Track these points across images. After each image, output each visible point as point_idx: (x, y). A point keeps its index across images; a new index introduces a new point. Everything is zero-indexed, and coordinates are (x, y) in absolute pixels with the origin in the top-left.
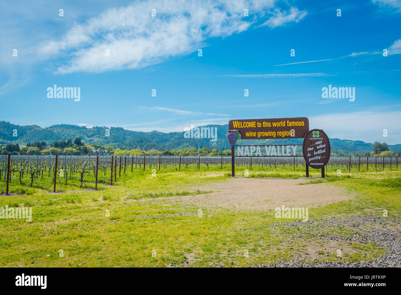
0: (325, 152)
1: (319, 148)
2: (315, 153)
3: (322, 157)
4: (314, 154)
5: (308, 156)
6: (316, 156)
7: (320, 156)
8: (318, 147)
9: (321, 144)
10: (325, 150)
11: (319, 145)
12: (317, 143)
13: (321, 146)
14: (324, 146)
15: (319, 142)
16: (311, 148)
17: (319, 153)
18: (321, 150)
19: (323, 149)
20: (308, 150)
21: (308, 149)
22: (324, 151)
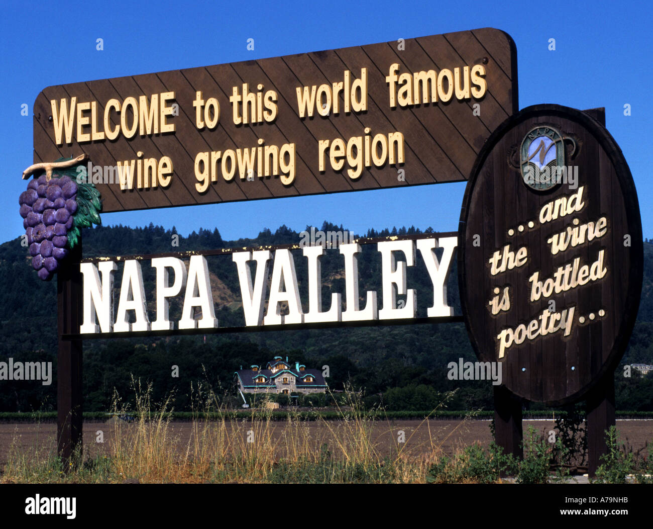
0: (601, 274)
1: (563, 247)
2: (539, 289)
3: (582, 320)
4: (535, 297)
5: (495, 311)
6: (546, 313)
7: (572, 310)
8: (557, 244)
9: (575, 215)
10: (599, 263)
11: (561, 225)
12: (550, 212)
13: (578, 236)
14: (594, 231)
15: (562, 207)
16: (514, 249)
17: (566, 287)
18: (577, 261)
19: (587, 253)
20: (494, 271)
21: (494, 260)
22: (598, 271)
